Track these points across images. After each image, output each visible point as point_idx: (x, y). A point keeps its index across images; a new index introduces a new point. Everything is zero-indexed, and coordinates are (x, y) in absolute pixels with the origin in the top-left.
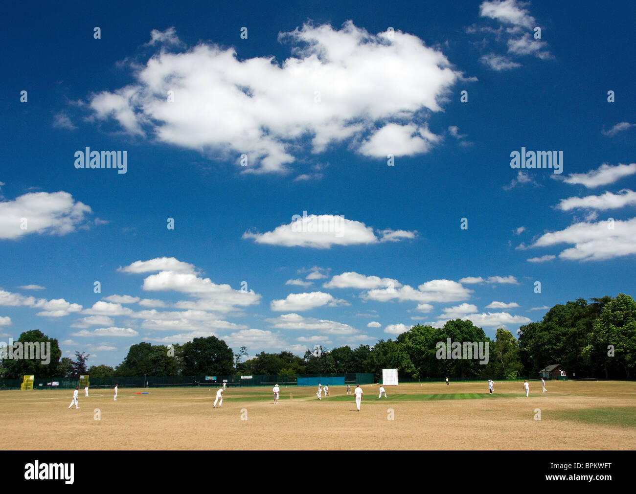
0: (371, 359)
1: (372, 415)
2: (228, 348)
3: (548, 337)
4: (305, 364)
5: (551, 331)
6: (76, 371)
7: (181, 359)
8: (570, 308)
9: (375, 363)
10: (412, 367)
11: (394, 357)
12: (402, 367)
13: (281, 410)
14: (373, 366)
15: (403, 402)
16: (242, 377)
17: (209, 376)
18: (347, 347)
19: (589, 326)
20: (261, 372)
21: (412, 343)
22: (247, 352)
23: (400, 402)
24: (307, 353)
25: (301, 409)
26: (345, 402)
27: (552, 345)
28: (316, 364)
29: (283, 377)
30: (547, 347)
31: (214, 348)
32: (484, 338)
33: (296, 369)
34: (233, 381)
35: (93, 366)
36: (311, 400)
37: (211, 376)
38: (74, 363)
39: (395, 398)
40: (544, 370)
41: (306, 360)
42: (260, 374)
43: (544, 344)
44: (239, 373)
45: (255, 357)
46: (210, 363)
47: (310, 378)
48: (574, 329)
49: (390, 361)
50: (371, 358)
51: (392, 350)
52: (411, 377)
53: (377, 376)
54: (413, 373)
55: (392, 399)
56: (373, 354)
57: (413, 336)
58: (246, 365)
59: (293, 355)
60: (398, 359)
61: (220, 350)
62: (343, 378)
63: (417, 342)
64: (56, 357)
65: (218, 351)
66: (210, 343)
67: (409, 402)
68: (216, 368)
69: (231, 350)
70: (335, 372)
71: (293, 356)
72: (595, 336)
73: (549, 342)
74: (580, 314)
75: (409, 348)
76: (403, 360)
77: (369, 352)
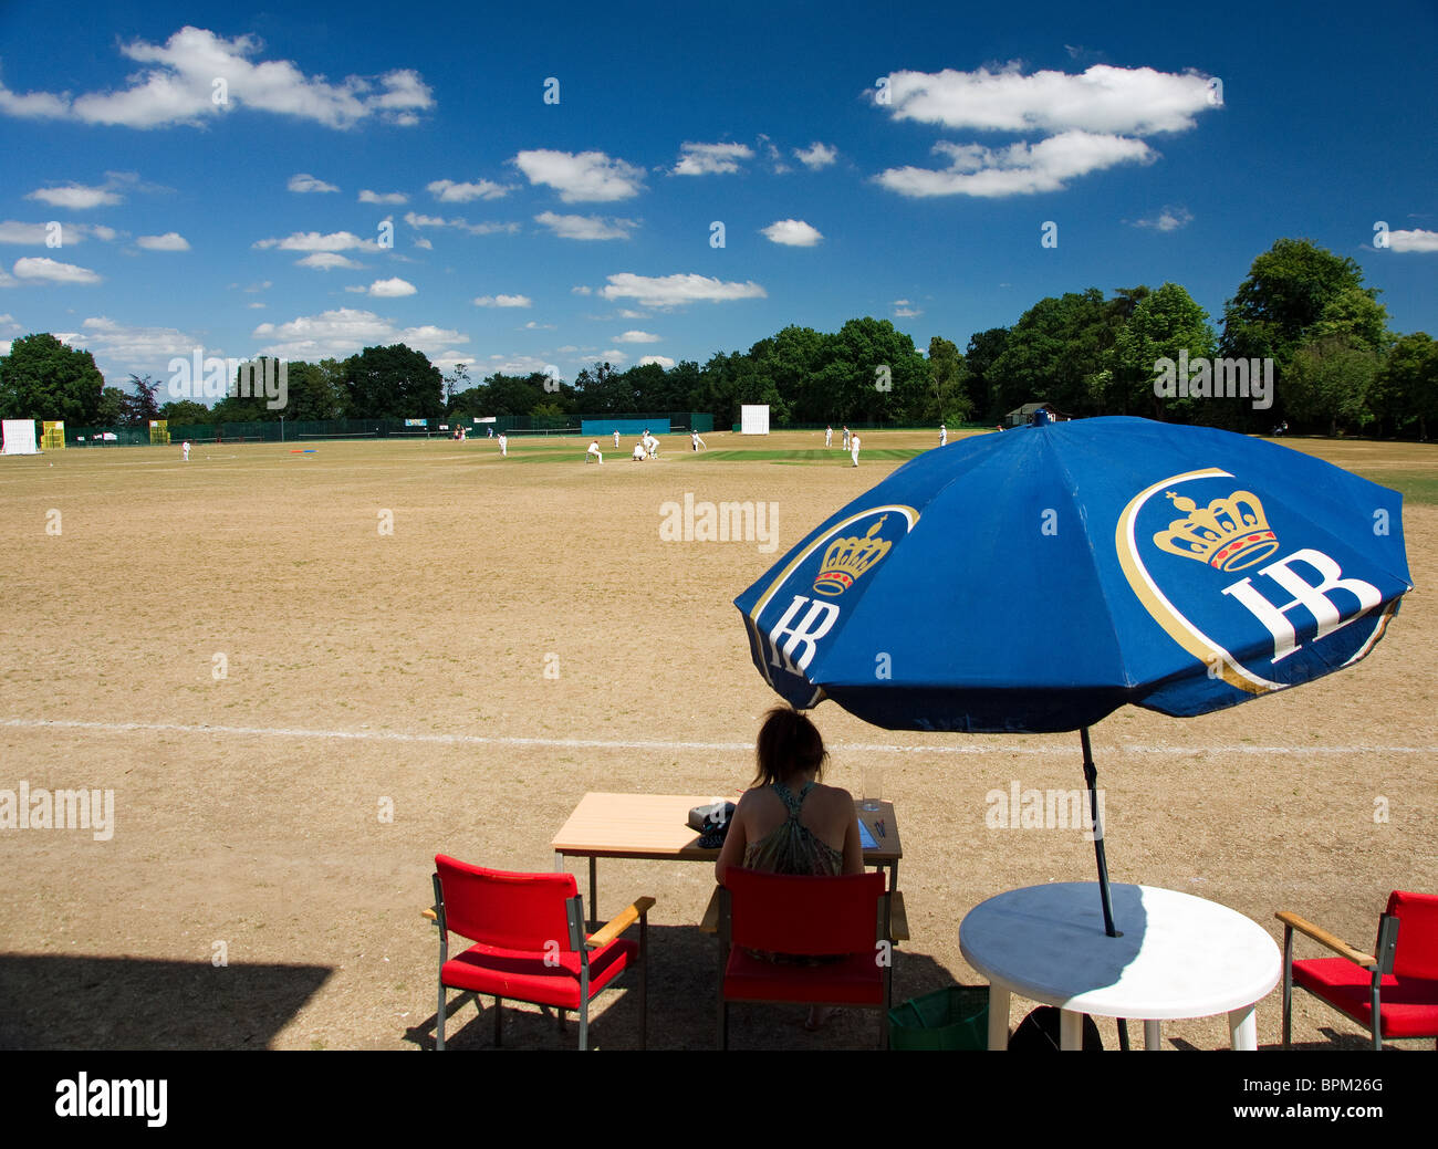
0: (705, 388)
2: (432, 366)
3: (1028, 355)
5: (1032, 344)
6: (138, 413)
7: (342, 388)
8: (1068, 304)
9: (713, 395)
10: (778, 403)
11: (748, 384)
14: (708, 400)
17: (410, 419)
18: (655, 364)
19: (1107, 338)
21: (781, 359)
22: (468, 373)
24: (581, 375)
27: (1033, 369)
28: (597, 396)
29: (540, 419)
30: (1024, 372)
32: (912, 353)
33: (563, 405)
35: (169, 404)
37: (415, 418)
38: (130, 398)
40: (1017, 411)
41: (579, 388)
43: (1019, 367)
45: (482, 383)
48: (1077, 343)
49: (740, 391)
50: (704, 385)
51: (743, 371)
54: (780, 413)
56: (706, 378)
57: (782, 346)
58: (467, 398)
60: (754, 388)
63: (790, 357)
64: (93, 386)
65: (413, 371)
69: (436, 369)
72: (1117, 356)
73: (1029, 363)
74: (1090, 315)
75: (774, 368)
76: (764, 390)
77: (698, 374)
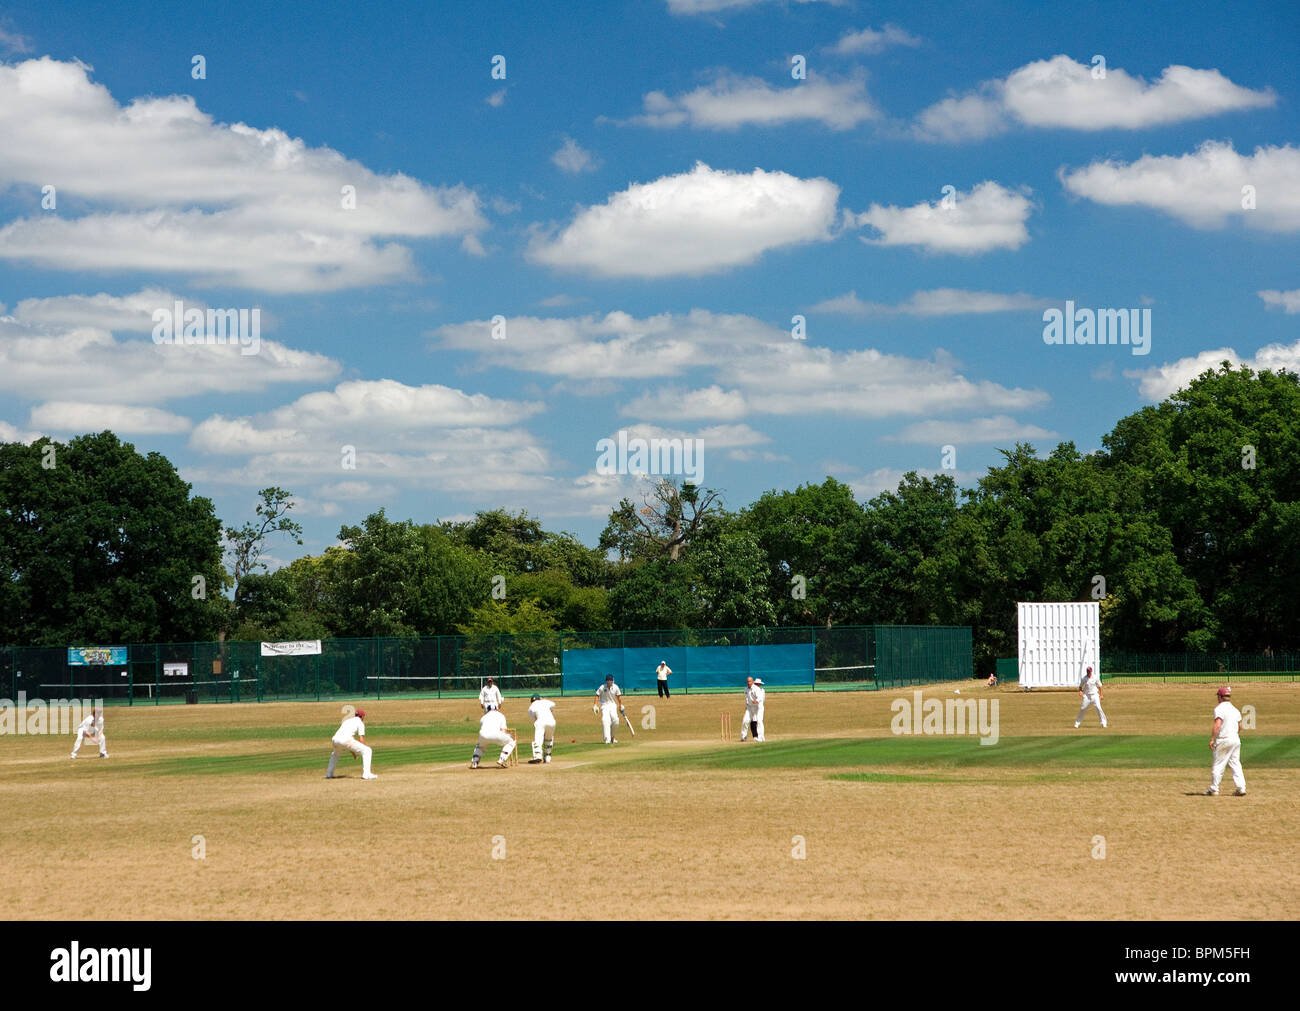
0: (963, 552)
1: (917, 841)
2: (192, 495)
4: (610, 579)
9: (983, 572)
10: (1180, 595)
11: (1088, 539)
12: (1127, 589)
13: (443, 814)
14: (969, 588)
15: (1103, 772)
16: (267, 650)
17: (86, 645)
18: (830, 485)
20: (370, 621)
21: (1191, 467)
22: (292, 514)
23: (1089, 772)
24: (615, 516)
25: (553, 810)
26: (793, 773)
28: (666, 579)
29: (488, 643)
31: (113, 496)
33: (560, 603)
34: (217, 667)
36: (611, 766)
37: (102, 643)
39: (1066, 754)
41: (613, 556)
42: (368, 633)
44: (249, 625)
45: (335, 542)
46: (94, 574)
47: (628, 652)
49: (1063, 560)
50: (961, 543)
51: (1076, 500)
52: (1179, 648)
53: (992, 641)
54: (1187, 622)
55: (1046, 759)
56: (972, 524)
57: (1198, 428)
58: (292, 590)
59: (542, 529)
60: (1105, 550)
61: (140, 505)
62: (808, 651)
63: (1217, 459)
65: (134, 512)
66: (90, 469)
67: (1137, 773)
68: (122, 601)
69: (204, 504)
70: (765, 620)
71: (540, 536)
76: (1136, 556)
77: (948, 512)
